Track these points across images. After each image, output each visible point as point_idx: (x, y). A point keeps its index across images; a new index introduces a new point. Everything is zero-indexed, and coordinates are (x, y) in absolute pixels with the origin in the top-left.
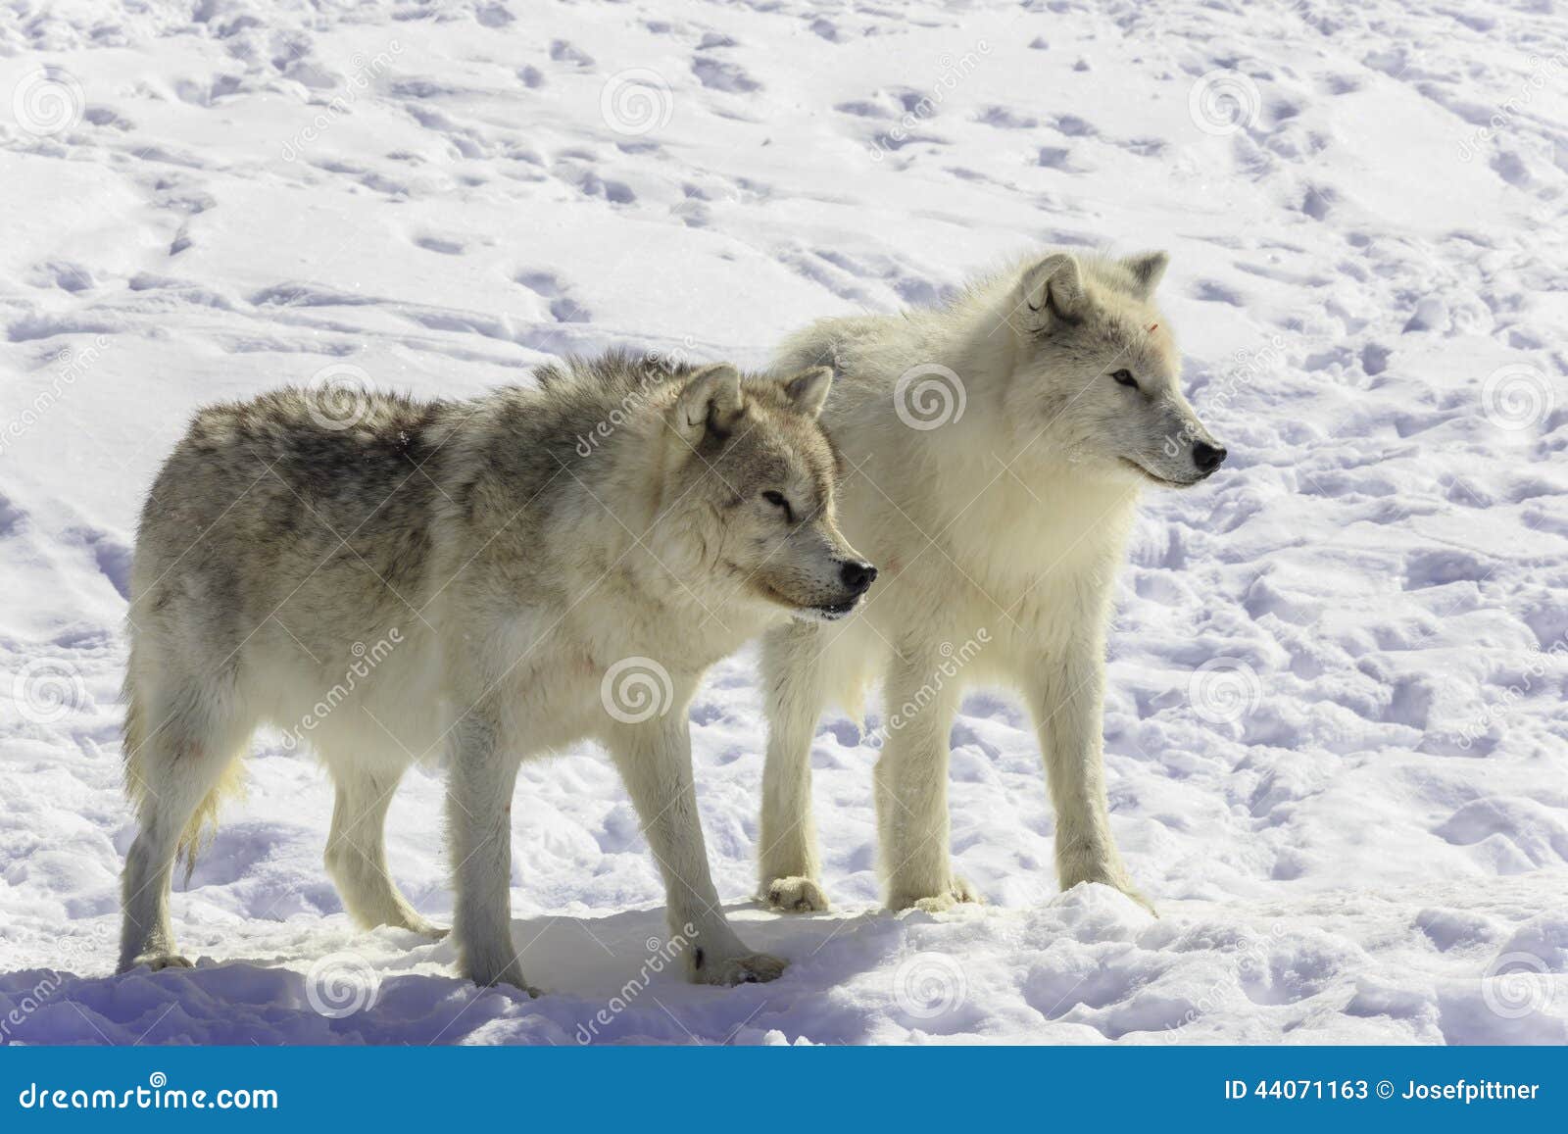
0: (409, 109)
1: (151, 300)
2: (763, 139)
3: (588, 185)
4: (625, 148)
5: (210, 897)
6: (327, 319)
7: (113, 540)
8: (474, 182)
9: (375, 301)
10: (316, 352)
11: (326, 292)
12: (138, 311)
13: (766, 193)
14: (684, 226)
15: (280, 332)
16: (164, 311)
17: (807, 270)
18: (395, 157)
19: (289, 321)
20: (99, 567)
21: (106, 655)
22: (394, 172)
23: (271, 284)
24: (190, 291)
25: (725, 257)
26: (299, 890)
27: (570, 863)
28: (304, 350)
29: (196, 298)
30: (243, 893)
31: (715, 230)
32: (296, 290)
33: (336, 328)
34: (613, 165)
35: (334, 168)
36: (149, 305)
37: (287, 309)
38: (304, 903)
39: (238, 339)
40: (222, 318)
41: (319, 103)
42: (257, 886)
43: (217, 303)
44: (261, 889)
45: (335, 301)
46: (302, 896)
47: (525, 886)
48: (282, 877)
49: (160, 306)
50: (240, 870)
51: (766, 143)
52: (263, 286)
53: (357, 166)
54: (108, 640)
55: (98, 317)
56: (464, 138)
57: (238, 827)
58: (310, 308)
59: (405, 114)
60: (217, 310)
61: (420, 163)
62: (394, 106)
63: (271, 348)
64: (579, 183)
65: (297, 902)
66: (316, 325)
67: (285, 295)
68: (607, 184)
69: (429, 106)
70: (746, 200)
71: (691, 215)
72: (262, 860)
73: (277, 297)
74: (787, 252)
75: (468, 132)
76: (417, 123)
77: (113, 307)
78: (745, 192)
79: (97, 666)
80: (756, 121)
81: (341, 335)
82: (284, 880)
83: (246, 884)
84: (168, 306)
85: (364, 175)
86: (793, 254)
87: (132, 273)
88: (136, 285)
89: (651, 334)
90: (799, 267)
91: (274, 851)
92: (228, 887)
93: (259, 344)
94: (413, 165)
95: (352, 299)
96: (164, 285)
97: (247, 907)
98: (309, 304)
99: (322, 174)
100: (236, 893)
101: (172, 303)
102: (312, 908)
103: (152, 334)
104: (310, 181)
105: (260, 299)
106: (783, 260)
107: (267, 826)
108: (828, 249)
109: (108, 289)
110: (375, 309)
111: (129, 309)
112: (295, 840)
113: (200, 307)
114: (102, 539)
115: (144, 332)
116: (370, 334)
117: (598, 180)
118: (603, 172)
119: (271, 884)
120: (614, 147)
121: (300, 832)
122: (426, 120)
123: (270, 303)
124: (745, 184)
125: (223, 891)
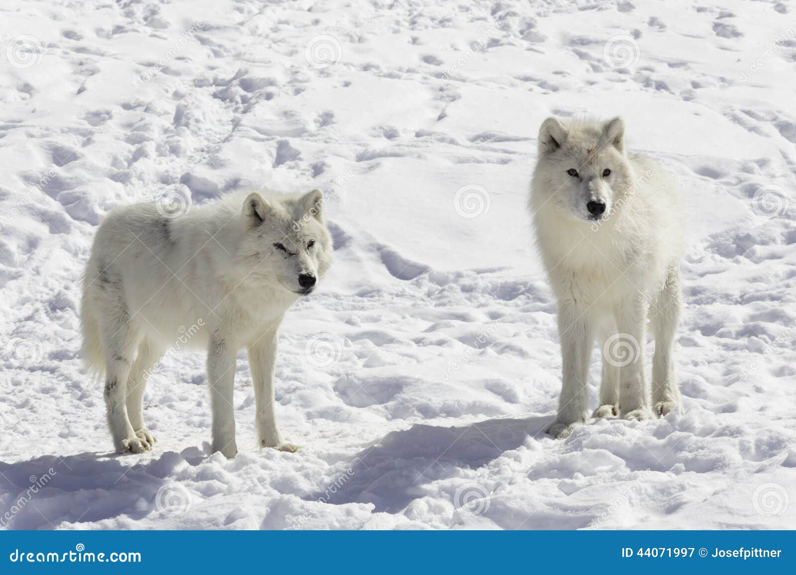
0: (574, 51)
1: (422, 141)
2: (737, 59)
3: (647, 83)
4: (671, 65)
5: (374, 410)
6: (502, 148)
7: (389, 249)
8: (592, 83)
9: (526, 139)
10: (494, 163)
11: (503, 135)
12: (416, 147)
13: (731, 83)
14: (682, 101)
15: (478, 154)
16: (427, 146)
17: (736, 119)
18: (556, 73)
19: (484, 149)
20: (382, 261)
21: (378, 300)
22: (554, 80)
23: (480, 132)
24: (439, 137)
25: (696, 114)
26: (414, 406)
27: (542, 392)
28: (488, 162)
29: (442, 140)
30: (389, 407)
31: (697, 102)
32: (490, 135)
33: (505, 151)
34: (662, 72)
35: (527, 79)
36: (421, 144)
37: (485, 144)
38: (416, 412)
39: (459, 158)
40: (453, 149)
41: (531, 49)
42: (396, 405)
43: (452, 142)
44: (397, 406)
45: (507, 139)
46: (415, 409)
47: (520, 403)
48: (406, 400)
49: (426, 144)
50: (390, 397)
51: (739, 60)
52: (477, 133)
53: (538, 78)
54: (380, 293)
55: (397, 150)
56: (596, 63)
57: (390, 378)
58: (496, 143)
59: (572, 53)
60: (451, 145)
61: (567, 75)
62: (567, 49)
63: (474, 161)
64: (643, 82)
65: (413, 412)
66: (495, 151)
67: (485, 137)
68: (656, 82)
69: (584, 49)
70: (722, 87)
71: (687, 95)
72: (399, 393)
73: (482, 139)
74: (728, 111)
75: (599, 61)
76: (577, 57)
77: (405, 145)
78: (722, 83)
79: (373, 305)
80: (737, 51)
81: (507, 155)
82: (408, 402)
83: (391, 404)
84: (430, 144)
85: (539, 82)
86: (731, 112)
87: (417, 129)
88: (418, 135)
89: (652, 150)
90: (731, 118)
91: (405, 389)
92: (383, 405)
93: (468, 160)
94: (564, 76)
95: (515, 138)
96: (430, 134)
97: (391, 414)
98: (495, 141)
99: (518, 82)
100: (386, 408)
101: (431, 142)
102: (419, 414)
103: (419, 157)
104: (512, 85)
105: (474, 139)
106: (725, 115)
107: (402, 378)
108: (747, 109)
109: (406, 137)
110: (524, 142)
111: (412, 146)
112: (414, 384)
113: (444, 144)
114: (384, 249)
115: (415, 156)
116: (521, 154)
117: (652, 80)
118: (654, 77)
119: (402, 403)
120: (666, 65)
121: (418, 380)
122: (582, 56)
123: (478, 141)
124: (723, 80)
125: (380, 407)
